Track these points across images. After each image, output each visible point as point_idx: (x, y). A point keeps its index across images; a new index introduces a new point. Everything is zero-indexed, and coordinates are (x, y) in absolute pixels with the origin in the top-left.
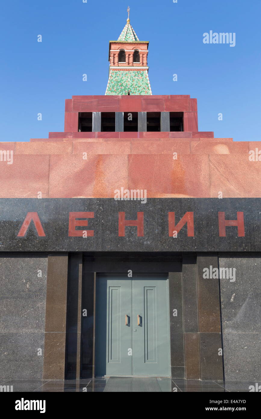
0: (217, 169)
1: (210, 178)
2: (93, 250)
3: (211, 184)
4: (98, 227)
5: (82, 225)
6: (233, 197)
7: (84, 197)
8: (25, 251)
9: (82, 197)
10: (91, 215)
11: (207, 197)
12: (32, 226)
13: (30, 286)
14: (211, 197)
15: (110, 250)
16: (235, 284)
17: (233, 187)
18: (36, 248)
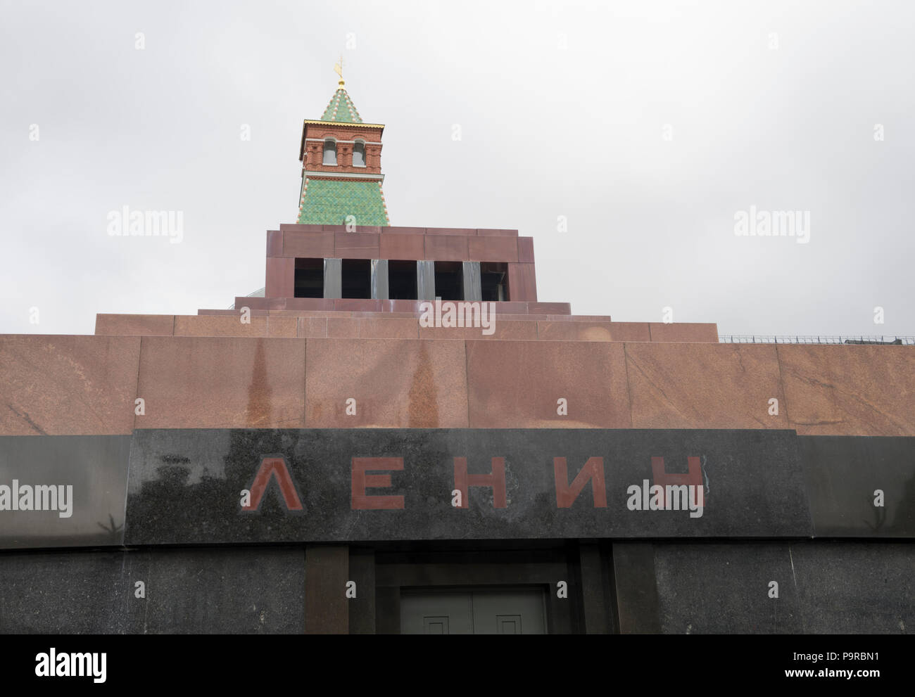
0: (642, 372)
1: (629, 390)
2: (404, 537)
3: (631, 403)
4: (413, 489)
5: (377, 485)
6: (676, 427)
7: (378, 427)
8: (260, 541)
9: (374, 427)
10: (397, 463)
11: (626, 426)
12: (274, 487)
13: (266, 619)
14: (634, 427)
15: (440, 537)
16: (691, 605)
17: (674, 408)
18: (282, 535)
